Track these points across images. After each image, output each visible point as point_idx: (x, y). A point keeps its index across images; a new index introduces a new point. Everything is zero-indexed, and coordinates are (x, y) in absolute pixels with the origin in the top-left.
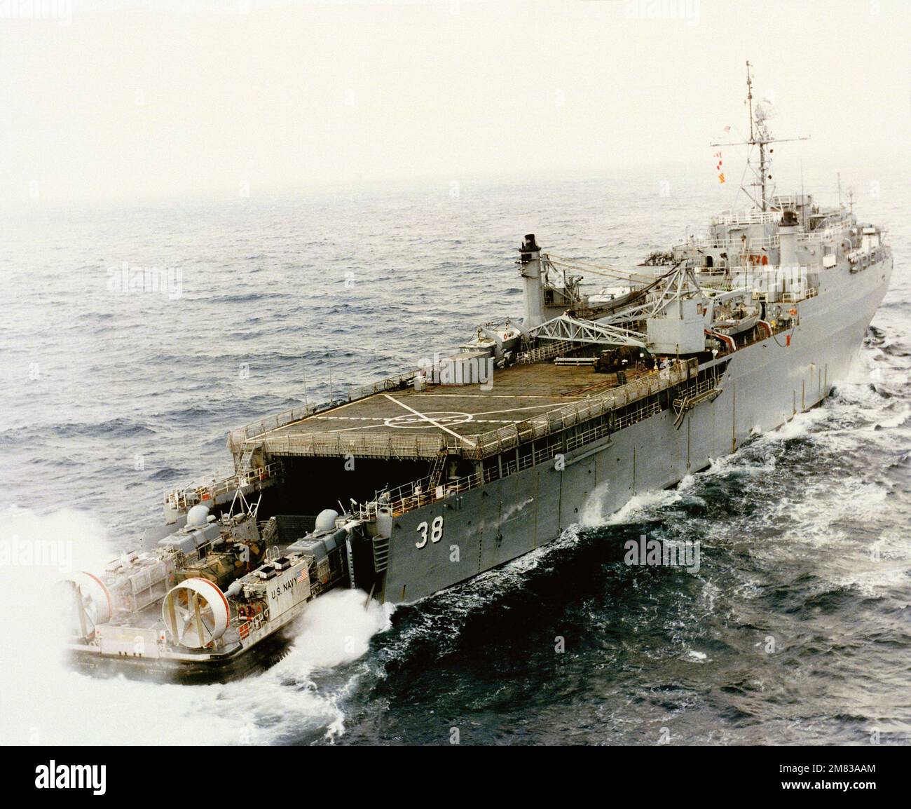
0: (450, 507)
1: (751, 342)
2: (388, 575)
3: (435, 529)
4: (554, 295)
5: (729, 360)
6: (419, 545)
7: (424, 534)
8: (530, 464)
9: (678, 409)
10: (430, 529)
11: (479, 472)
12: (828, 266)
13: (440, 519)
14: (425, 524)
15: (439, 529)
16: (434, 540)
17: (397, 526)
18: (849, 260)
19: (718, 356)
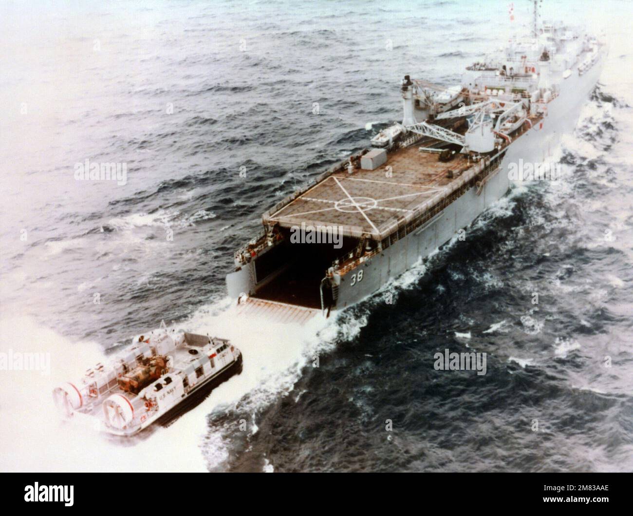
0: (366, 265)
1: (520, 134)
2: (339, 300)
3: (359, 276)
4: (420, 103)
5: (507, 150)
6: (352, 284)
7: (354, 280)
8: (403, 236)
9: (479, 186)
10: (357, 277)
11: (380, 246)
12: (566, 77)
13: (362, 271)
14: (355, 275)
15: (361, 275)
16: (359, 280)
17: (342, 280)
18: (579, 69)
19: (501, 150)
